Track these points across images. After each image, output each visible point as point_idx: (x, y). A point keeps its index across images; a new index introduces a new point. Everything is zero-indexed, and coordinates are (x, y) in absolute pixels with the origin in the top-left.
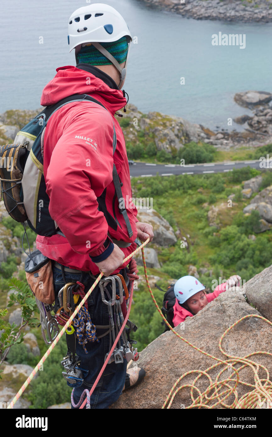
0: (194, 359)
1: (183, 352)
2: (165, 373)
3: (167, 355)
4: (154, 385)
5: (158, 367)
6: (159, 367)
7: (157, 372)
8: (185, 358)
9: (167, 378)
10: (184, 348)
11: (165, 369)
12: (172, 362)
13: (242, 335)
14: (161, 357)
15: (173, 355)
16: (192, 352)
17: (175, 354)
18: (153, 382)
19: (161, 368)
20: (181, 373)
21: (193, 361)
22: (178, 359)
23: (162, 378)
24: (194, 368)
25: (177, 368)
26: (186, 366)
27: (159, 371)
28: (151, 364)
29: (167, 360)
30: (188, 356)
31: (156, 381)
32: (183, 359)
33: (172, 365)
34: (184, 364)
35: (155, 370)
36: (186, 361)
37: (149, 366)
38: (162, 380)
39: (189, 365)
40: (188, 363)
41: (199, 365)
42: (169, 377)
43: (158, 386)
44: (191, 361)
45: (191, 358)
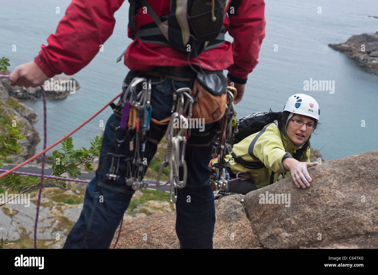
0: (171, 234)
1: (164, 226)
2: (139, 236)
3: (148, 224)
4: (125, 242)
5: (135, 229)
6: (137, 229)
7: (132, 233)
8: (163, 232)
9: (139, 240)
10: (167, 223)
11: (141, 233)
12: (150, 230)
13: (221, 224)
14: (143, 223)
15: (154, 226)
16: (172, 228)
17: (156, 225)
18: (124, 240)
19: (137, 231)
20: (154, 242)
21: (169, 236)
22: (157, 230)
23: (134, 239)
24: (168, 243)
25: (152, 237)
26: (161, 239)
27: (135, 232)
28: (131, 225)
29: (146, 227)
30: (167, 230)
31: (128, 240)
32: (161, 231)
33: (149, 232)
34: (160, 236)
35: (131, 231)
36: (163, 234)
37: (128, 226)
38: (133, 241)
39: (164, 238)
40: (164, 236)
41: (174, 241)
42: (141, 241)
43: (128, 245)
44: (167, 236)
45: (169, 232)
